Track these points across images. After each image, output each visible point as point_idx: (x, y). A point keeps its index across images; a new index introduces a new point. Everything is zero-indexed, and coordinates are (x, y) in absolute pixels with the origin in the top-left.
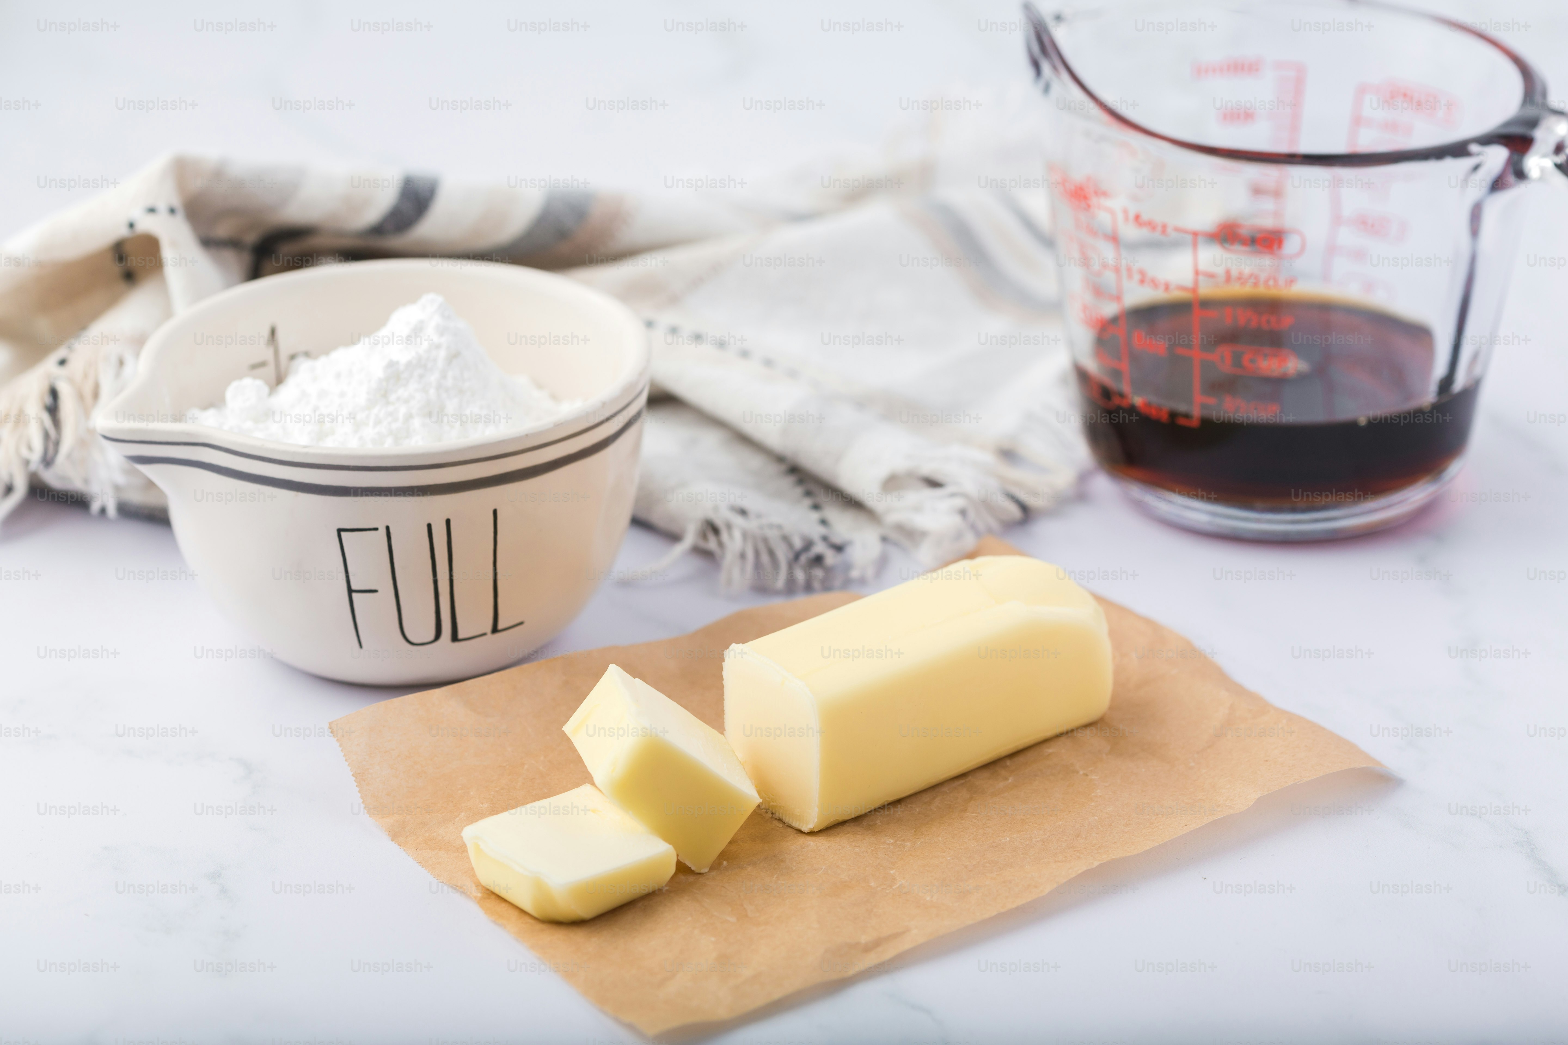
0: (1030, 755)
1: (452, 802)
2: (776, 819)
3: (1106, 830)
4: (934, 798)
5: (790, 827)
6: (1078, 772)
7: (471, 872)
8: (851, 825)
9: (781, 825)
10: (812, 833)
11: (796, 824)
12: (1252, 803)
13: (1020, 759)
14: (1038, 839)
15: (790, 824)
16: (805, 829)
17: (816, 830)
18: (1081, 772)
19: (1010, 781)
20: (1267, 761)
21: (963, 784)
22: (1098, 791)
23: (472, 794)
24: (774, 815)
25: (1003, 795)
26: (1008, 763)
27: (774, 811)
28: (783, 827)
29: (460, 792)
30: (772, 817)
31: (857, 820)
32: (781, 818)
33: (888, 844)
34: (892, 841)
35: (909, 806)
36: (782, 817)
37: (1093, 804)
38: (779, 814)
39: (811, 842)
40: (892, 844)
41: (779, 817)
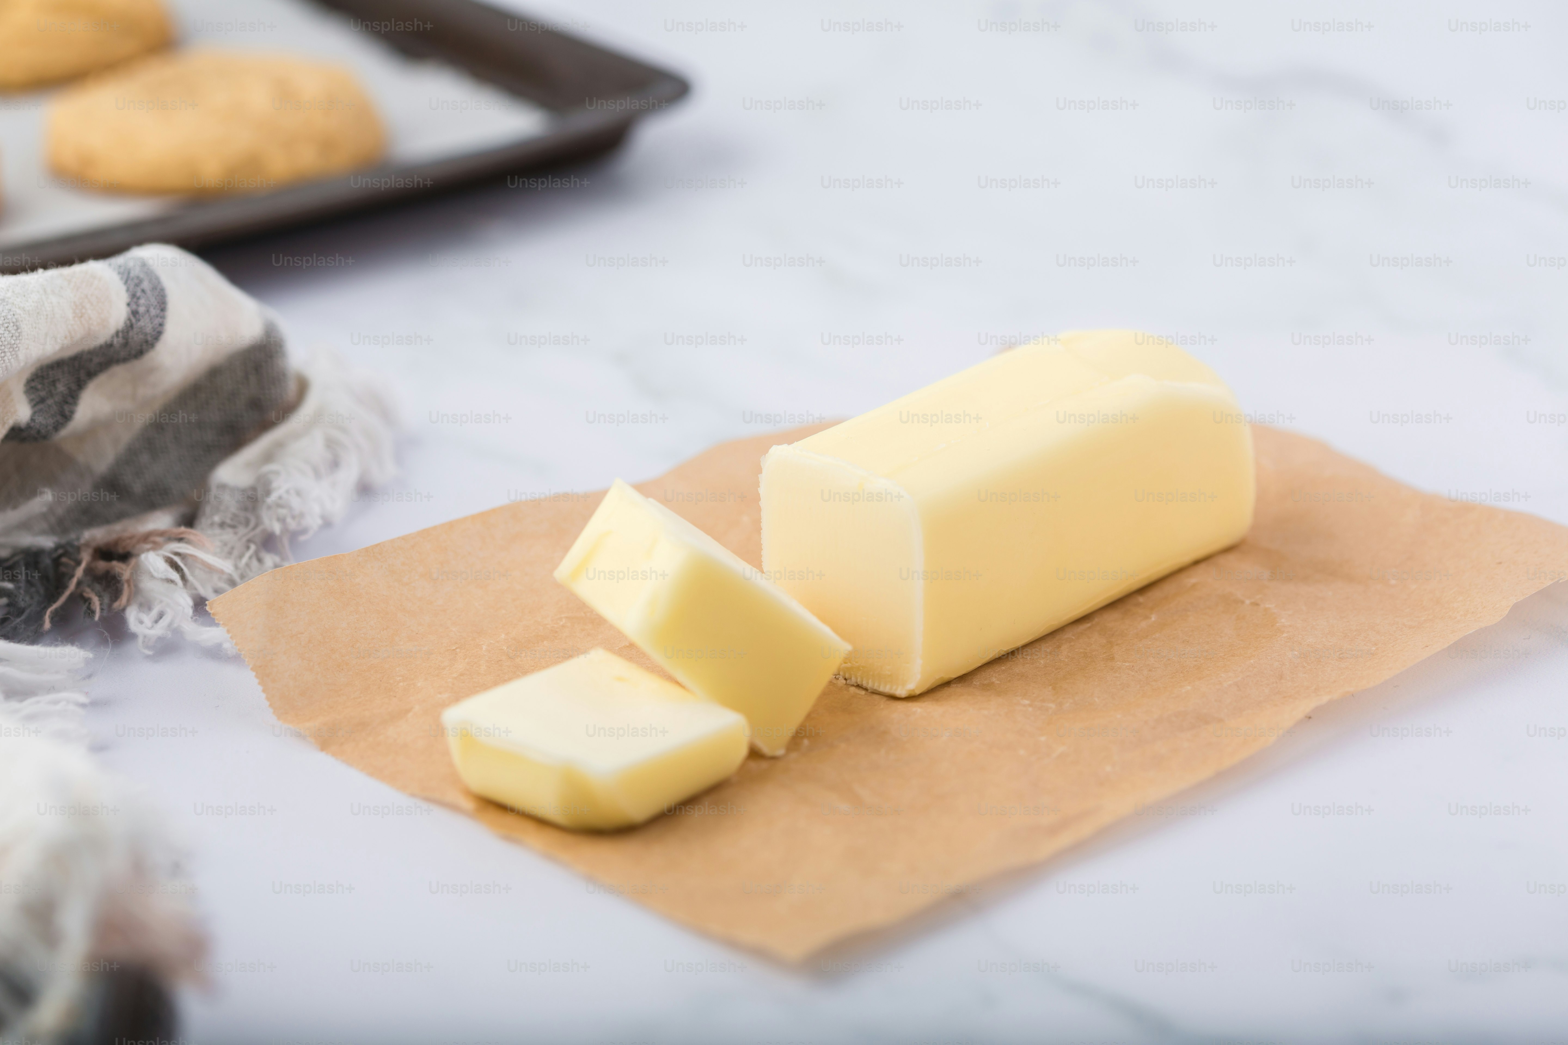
0: (1168, 588)
1: (395, 697)
2: (853, 685)
3: (1316, 668)
4: (1059, 647)
5: (876, 694)
6: (1243, 602)
7: (454, 778)
8: (959, 685)
9: (863, 692)
10: (911, 698)
11: (886, 689)
12: (1507, 612)
13: (1155, 594)
14: (1230, 682)
15: (876, 690)
16: (901, 692)
17: (918, 692)
18: (1248, 602)
19: (1153, 619)
20: (1500, 563)
21: (1090, 628)
22: (1283, 620)
23: (419, 685)
24: (848, 681)
25: (1154, 636)
26: (1141, 599)
27: (847, 676)
28: (865, 694)
29: (401, 684)
30: (846, 684)
31: (963, 679)
32: (859, 683)
33: (1024, 706)
34: (1027, 702)
35: (1029, 658)
36: (862, 681)
37: (1285, 635)
38: (857, 679)
39: (917, 708)
40: (1030, 705)
41: (857, 683)
